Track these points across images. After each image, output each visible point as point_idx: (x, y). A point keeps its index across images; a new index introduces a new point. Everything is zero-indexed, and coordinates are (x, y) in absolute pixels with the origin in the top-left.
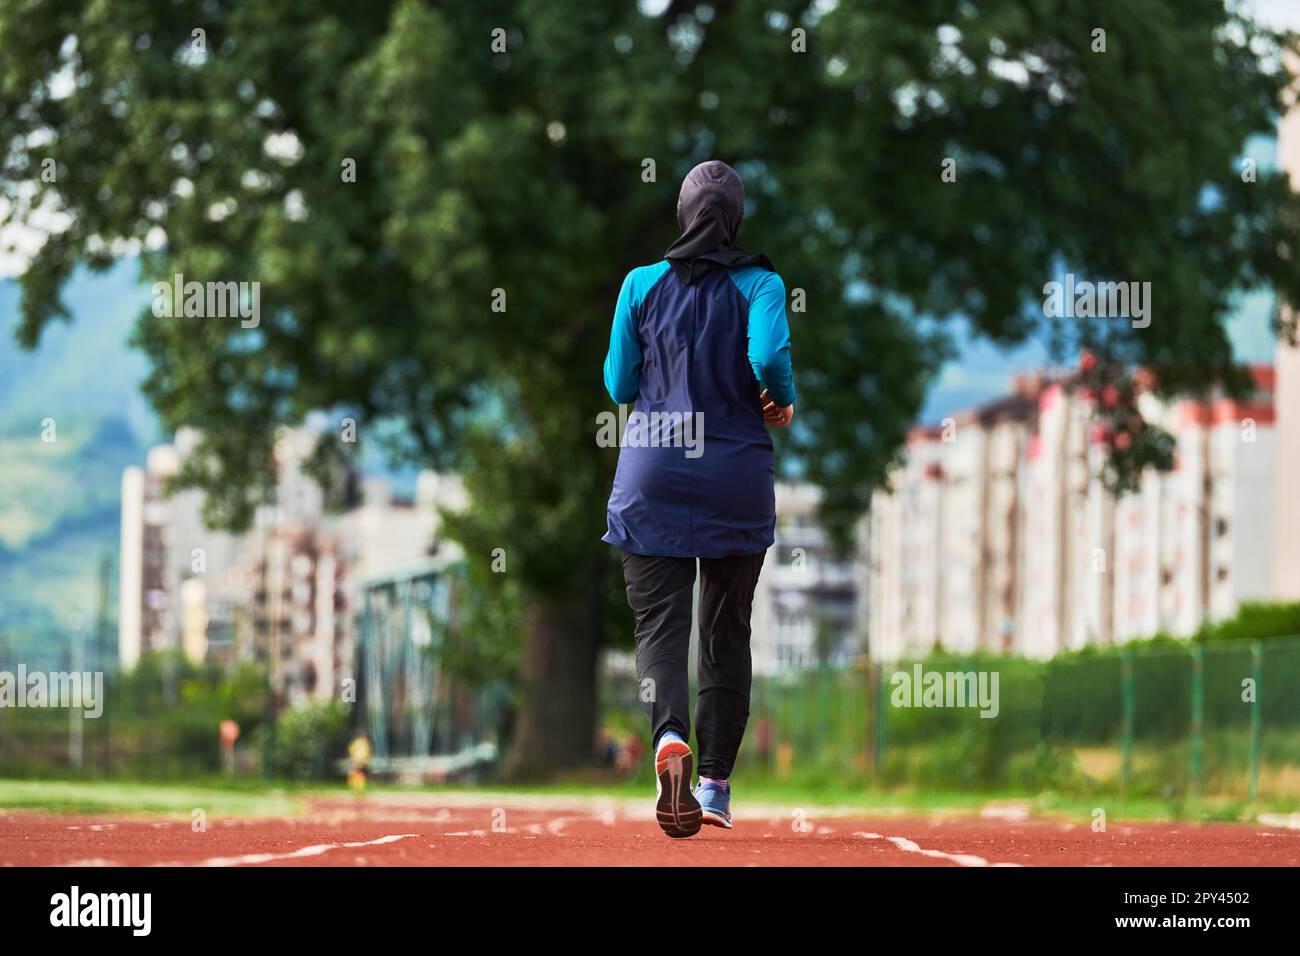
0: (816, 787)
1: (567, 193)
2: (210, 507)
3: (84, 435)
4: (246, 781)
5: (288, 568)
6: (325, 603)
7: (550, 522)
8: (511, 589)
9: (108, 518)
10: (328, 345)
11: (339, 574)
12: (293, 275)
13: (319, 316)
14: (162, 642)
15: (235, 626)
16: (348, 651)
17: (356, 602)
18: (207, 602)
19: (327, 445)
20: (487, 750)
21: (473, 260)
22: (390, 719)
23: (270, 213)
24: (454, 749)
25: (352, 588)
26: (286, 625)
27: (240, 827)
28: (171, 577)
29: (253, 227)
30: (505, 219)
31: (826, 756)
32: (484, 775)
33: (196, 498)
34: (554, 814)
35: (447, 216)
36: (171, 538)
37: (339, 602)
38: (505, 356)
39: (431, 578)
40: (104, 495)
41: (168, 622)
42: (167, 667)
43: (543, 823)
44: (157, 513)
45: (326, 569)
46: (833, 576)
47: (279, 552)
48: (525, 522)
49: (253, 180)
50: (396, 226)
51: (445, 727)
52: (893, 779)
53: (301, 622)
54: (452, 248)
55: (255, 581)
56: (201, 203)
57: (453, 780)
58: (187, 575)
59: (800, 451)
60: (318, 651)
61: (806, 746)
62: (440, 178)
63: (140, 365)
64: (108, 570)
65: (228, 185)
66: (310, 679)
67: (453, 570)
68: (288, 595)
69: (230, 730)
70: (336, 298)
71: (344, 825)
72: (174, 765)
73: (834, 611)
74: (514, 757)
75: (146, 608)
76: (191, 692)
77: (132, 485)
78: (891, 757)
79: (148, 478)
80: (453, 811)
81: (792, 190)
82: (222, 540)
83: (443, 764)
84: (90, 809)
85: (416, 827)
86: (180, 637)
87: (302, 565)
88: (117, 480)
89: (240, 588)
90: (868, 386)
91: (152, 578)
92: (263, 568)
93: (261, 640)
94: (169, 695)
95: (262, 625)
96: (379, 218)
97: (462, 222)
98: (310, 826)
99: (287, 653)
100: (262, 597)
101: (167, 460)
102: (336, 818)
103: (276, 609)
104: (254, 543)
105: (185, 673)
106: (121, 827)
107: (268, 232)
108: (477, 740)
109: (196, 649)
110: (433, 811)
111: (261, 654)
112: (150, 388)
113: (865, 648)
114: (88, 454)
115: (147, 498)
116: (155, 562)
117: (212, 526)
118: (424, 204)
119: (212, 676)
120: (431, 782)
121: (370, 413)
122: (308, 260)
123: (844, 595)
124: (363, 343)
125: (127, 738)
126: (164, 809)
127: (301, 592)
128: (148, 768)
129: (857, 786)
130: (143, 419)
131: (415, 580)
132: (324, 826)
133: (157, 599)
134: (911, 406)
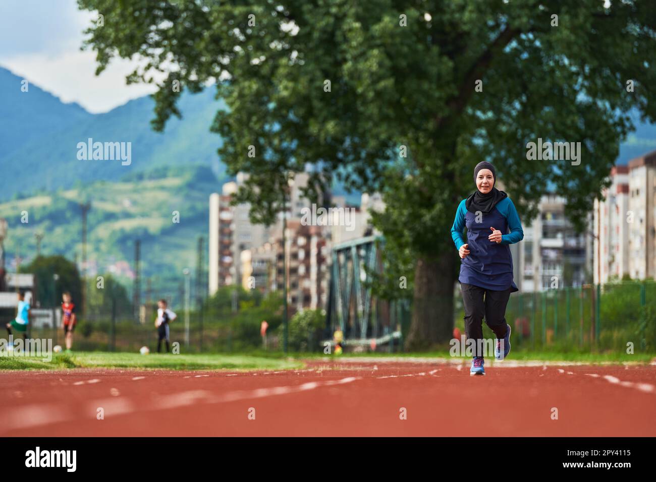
0: (566, 351)
1: (435, 49)
2: (253, 211)
3: (188, 176)
4: (273, 352)
5: (295, 243)
6: (313, 260)
7: (427, 217)
8: (407, 251)
9: (204, 217)
10: (313, 129)
11: (320, 245)
12: (294, 91)
13: (310, 114)
14: (229, 281)
15: (269, 274)
16: (325, 284)
17: (329, 261)
18: (252, 261)
19: (314, 179)
20: (397, 334)
21: (387, 83)
22: (348, 319)
23: (284, 61)
24: (380, 335)
25: (325, 251)
26: (294, 271)
27: (272, 374)
28: (234, 248)
29: (275, 67)
30: (403, 63)
31: (570, 335)
32: (396, 347)
33: (248, 206)
34: (434, 366)
35: (374, 61)
36: (234, 227)
37: (321, 260)
38: (404, 133)
39: (368, 245)
40: (199, 206)
41: (233, 270)
42: (233, 293)
43: (426, 371)
44: (226, 216)
45: (314, 241)
46: (572, 242)
47: (290, 234)
48: (415, 217)
49: (276, 45)
50: (348, 66)
51: (374, 322)
52: (604, 347)
53: (302, 270)
54: (376, 78)
55: (277, 249)
56: (248, 57)
57: (380, 350)
58: (242, 247)
59: (556, 178)
60: (311, 284)
61: (560, 330)
62: (370, 42)
63: (218, 141)
64: (202, 246)
65: (261, 48)
66: (307, 299)
67: (378, 242)
68: (295, 256)
69: (264, 325)
70: (317, 104)
71: (324, 372)
72: (237, 344)
73: (573, 260)
74: (411, 337)
75: (221, 263)
76: (245, 306)
77: (214, 201)
78: (603, 334)
79: (222, 198)
80: (380, 365)
81: (549, 46)
82: (260, 228)
83: (374, 342)
84: (194, 366)
85: (362, 373)
86: (240, 279)
87: (302, 241)
88: (207, 200)
89: (269, 252)
90: (589, 145)
91: (224, 249)
92: (282, 243)
93: (281, 279)
94: (234, 309)
95: (281, 272)
96: (339, 64)
97: (380, 65)
98: (307, 374)
99: (294, 286)
100: (281, 257)
101: (230, 188)
102: (322, 369)
103: (289, 263)
104: (277, 230)
105: (243, 297)
106: (211, 375)
107: (282, 71)
108: (394, 329)
109: (249, 283)
110: (372, 364)
111: (281, 286)
112: (221, 152)
113: (591, 280)
114: (190, 186)
115: (222, 209)
116: (226, 240)
117: (254, 221)
118: (363, 55)
119: (256, 298)
120: (368, 351)
121: (336, 163)
122: (302, 85)
123: (579, 252)
124: (331, 126)
125: (213, 330)
126: (233, 366)
127: (302, 255)
128: (224, 346)
129: (586, 351)
130: (219, 168)
131: (359, 247)
132: (314, 373)
133: (227, 260)
134: (613, 156)
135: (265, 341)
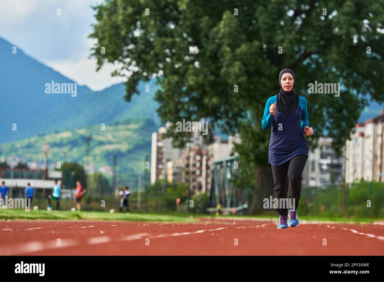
0: (331, 216)
1: (268, 62)
2: (174, 142)
3: (142, 124)
4: (183, 214)
5: (195, 158)
6: (204, 168)
8: (252, 164)
9: (149, 145)
10: (206, 101)
11: (208, 160)
12: (197, 82)
13: (204, 93)
14: (161, 177)
15: (181, 174)
16: (209, 180)
17: (212, 168)
18: (173, 167)
20: (246, 206)
21: (243, 79)
22: (221, 198)
23: (191, 66)
24: (237, 206)
25: (210, 163)
26: (194, 173)
27: (182, 225)
28: (164, 161)
29: (186, 70)
30: (252, 69)
31: (333, 208)
32: (245, 212)
33: (171, 140)
34: (264, 222)
35: (237, 67)
36: (164, 150)
37: (208, 167)
38: (251, 104)
39: (232, 161)
40: (147, 139)
41: (163, 172)
42: (163, 184)
43: (260, 225)
44: (160, 144)
45: (205, 158)
46: (335, 161)
47: (192, 154)
48: (256, 147)
49: (187, 58)
50: (223, 70)
51: (234, 199)
52: (350, 214)
53: (198, 172)
54: (238, 76)
55: (185, 162)
56: (173, 64)
57: (237, 214)
58: (168, 160)
59: (328, 128)
60: (202, 180)
61: (328, 205)
62: (235, 58)
63: (157, 105)
64: (148, 159)
65: (180, 59)
66: (200, 187)
67: (237, 159)
68: (194, 165)
69: (178, 200)
70: (208, 89)
71: (208, 225)
72: (164, 209)
73: (335, 170)
74: (252, 207)
75: (157, 168)
76: (169, 190)
77: (154, 136)
78: (350, 208)
79: (158, 135)
80: (236, 221)
81: (326, 62)
82: (177, 151)
83: (234, 210)
84: (142, 220)
85: (227, 226)
86: (166, 176)
87: (198, 158)
88: (151, 136)
89: (182, 163)
90: (345, 112)
91: (159, 161)
92: (188, 158)
93: (187, 177)
94: (163, 191)
95: (187, 173)
96: (219, 68)
97: (240, 69)
98: (199, 225)
99: (194, 180)
100: (188, 166)
101: (163, 130)
102: (206, 223)
103: (192, 169)
104: (186, 152)
105: (168, 185)
106: (151, 225)
107: (190, 71)
108: (243, 203)
109: (170, 179)
110: (232, 221)
111: (187, 180)
112: (159, 111)
113: (344, 180)
114: (142, 129)
115: (158, 141)
116: (160, 157)
117: (174, 147)
118: (231, 65)
119: (174, 186)
120: (231, 214)
121: (217, 118)
122: (201, 78)
123: (339, 166)
124: (215, 100)
125: (152, 202)
126: (162, 220)
127: (198, 165)
128: (158, 210)
129: (341, 216)
130: (157, 120)
131: (227, 161)
132: (203, 225)
133: (160, 166)
134: (356, 117)
135: (179, 207)
